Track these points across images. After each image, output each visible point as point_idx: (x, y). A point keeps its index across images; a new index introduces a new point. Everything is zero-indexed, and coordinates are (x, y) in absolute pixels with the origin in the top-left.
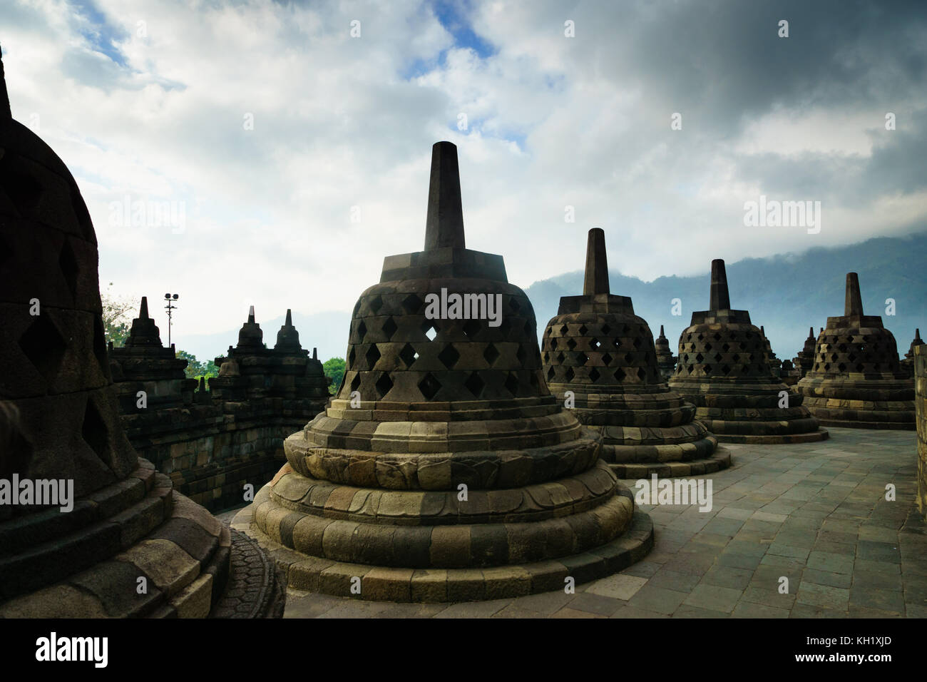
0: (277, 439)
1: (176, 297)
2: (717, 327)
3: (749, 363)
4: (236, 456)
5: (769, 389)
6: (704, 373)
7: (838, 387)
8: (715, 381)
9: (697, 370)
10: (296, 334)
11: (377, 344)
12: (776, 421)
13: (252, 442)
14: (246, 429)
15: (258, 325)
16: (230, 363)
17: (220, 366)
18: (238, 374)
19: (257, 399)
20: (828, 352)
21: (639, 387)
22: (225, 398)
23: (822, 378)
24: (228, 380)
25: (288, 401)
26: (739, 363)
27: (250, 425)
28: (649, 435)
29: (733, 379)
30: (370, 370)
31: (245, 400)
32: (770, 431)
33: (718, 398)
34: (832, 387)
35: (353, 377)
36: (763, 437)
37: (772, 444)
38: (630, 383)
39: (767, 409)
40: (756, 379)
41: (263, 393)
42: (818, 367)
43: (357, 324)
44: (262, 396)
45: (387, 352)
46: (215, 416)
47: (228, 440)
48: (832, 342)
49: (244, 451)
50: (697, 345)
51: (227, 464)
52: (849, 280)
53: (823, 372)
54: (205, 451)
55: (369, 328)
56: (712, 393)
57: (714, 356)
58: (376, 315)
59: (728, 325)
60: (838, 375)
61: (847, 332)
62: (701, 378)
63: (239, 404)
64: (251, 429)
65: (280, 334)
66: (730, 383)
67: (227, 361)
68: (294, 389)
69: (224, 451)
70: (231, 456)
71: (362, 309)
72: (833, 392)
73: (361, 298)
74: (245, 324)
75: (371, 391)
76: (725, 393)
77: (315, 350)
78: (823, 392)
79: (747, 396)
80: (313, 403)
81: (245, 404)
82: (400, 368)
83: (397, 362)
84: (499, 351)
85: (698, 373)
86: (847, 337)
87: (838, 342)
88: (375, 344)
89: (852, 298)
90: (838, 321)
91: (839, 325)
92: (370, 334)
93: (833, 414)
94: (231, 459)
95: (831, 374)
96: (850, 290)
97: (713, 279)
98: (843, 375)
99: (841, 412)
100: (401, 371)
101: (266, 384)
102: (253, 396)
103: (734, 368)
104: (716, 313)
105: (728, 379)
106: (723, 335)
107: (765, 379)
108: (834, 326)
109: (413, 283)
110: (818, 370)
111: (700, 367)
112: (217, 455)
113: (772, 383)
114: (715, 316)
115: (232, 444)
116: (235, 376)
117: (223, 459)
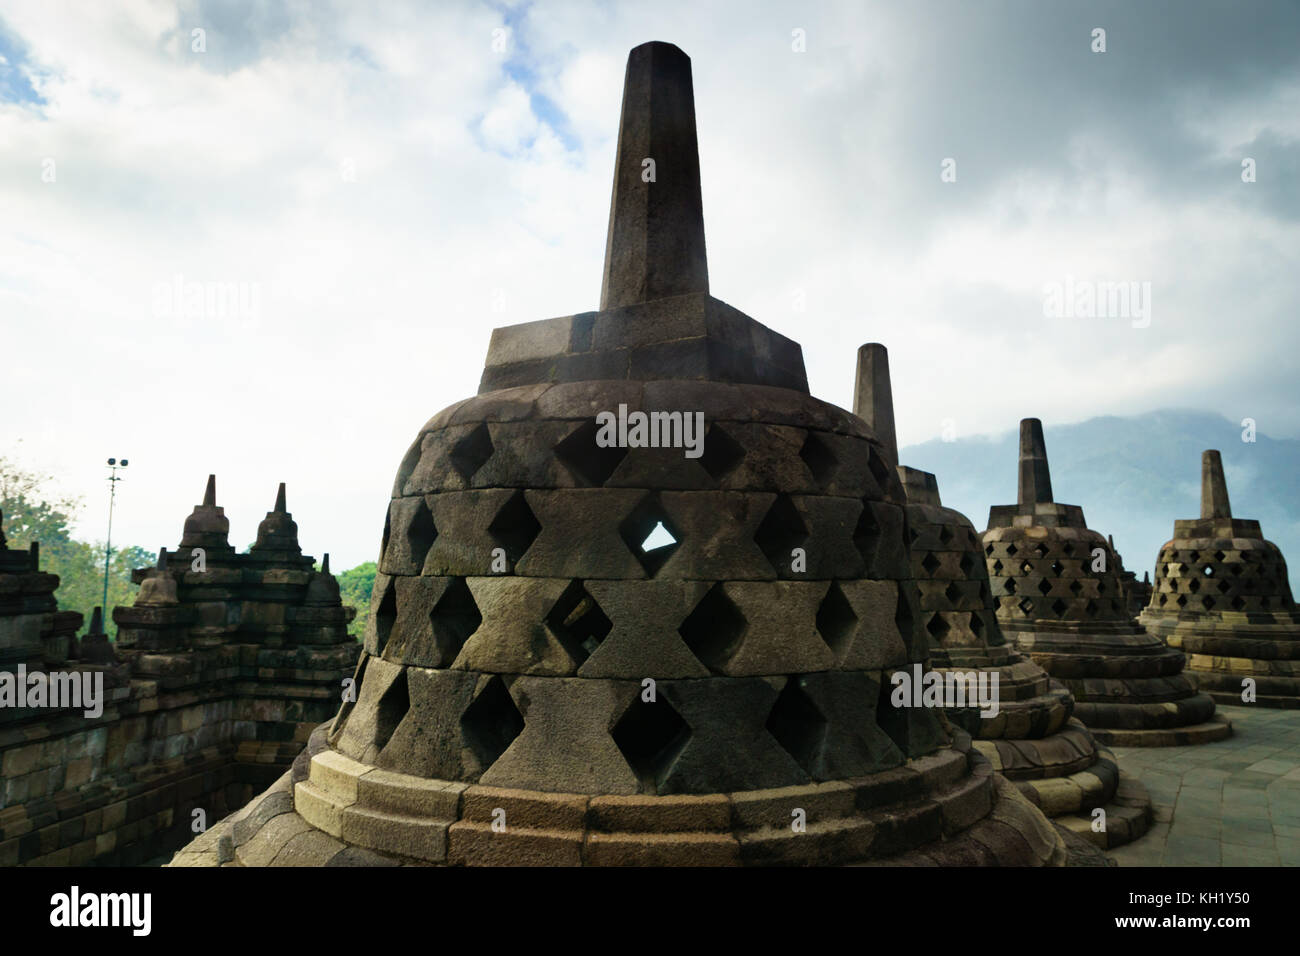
0: (243, 724)
1: (124, 463)
2: (1040, 533)
3: (1097, 597)
4: (157, 761)
5: (1134, 643)
6: (1021, 614)
7: (1208, 635)
8: (1042, 628)
9: (1008, 607)
10: (292, 528)
11: (470, 581)
12: (1156, 702)
13: (191, 731)
14: (179, 709)
15: (222, 509)
16: (159, 579)
17: (139, 584)
18: (173, 600)
19: (209, 649)
20: (1183, 577)
21: (975, 653)
22: (143, 646)
23: (1176, 620)
24: (152, 612)
25: (269, 652)
26: (1083, 597)
27: (189, 699)
28: (1015, 760)
29: (1075, 625)
30: (444, 664)
31: (185, 649)
32: (1149, 722)
33: (1054, 659)
34: (1198, 634)
35: (386, 682)
36: (1141, 732)
37: (1158, 746)
38: (959, 645)
39: (1138, 681)
40: (1111, 625)
41: (222, 635)
42: (1164, 599)
43: (405, 511)
44: (218, 642)
45: (503, 609)
46: (115, 687)
47: (141, 728)
48: (1188, 560)
49: (173, 750)
50: (1005, 563)
51: (134, 779)
52: (1209, 461)
53: (1174, 609)
54: (84, 757)
55: (445, 525)
56: (1041, 650)
57: (1038, 583)
58: (468, 485)
59: (1058, 530)
60: (1204, 614)
61: (1213, 544)
62: (1017, 621)
63: (169, 659)
64: (192, 706)
65: (263, 528)
66: (1068, 631)
67: (154, 576)
68: (281, 628)
69: (130, 751)
70: (145, 761)
71: (425, 466)
72: (1200, 645)
73: (423, 435)
74: (197, 507)
75: (444, 742)
76: (1065, 650)
77: (326, 557)
78: (1183, 643)
79: (1104, 657)
80: (315, 656)
81: (181, 658)
82: (547, 664)
83: (538, 643)
84: (856, 609)
85: (1010, 613)
86: (1214, 552)
87: (1198, 561)
88: (462, 579)
89: (1214, 489)
90: (1194, 526)
91: (1195, 534)
92: (445, 546)
93: (1205, 681)
94: (143, 769)
95: (1191, 613)
96: (1209, 476)
97: (1024, 450)
98: (1212, 614)
99: (1218, 677)
100: (551, 675)
101: (230, 619)
102: (201, 642)
103: (1073, 605)
104: (1034, 509)
105: (1064, 625)
106: (1051, 546)
107: (1124, 625)
108: (1187, 534)
109: (591, 389)
110: (1166, 606)
111: (1013, 602)
112: (115, 762)
113: (1137, 634)
114: (1033, 514)
115: (148, 738)
116: (167, 605)
117: (127, 769)
